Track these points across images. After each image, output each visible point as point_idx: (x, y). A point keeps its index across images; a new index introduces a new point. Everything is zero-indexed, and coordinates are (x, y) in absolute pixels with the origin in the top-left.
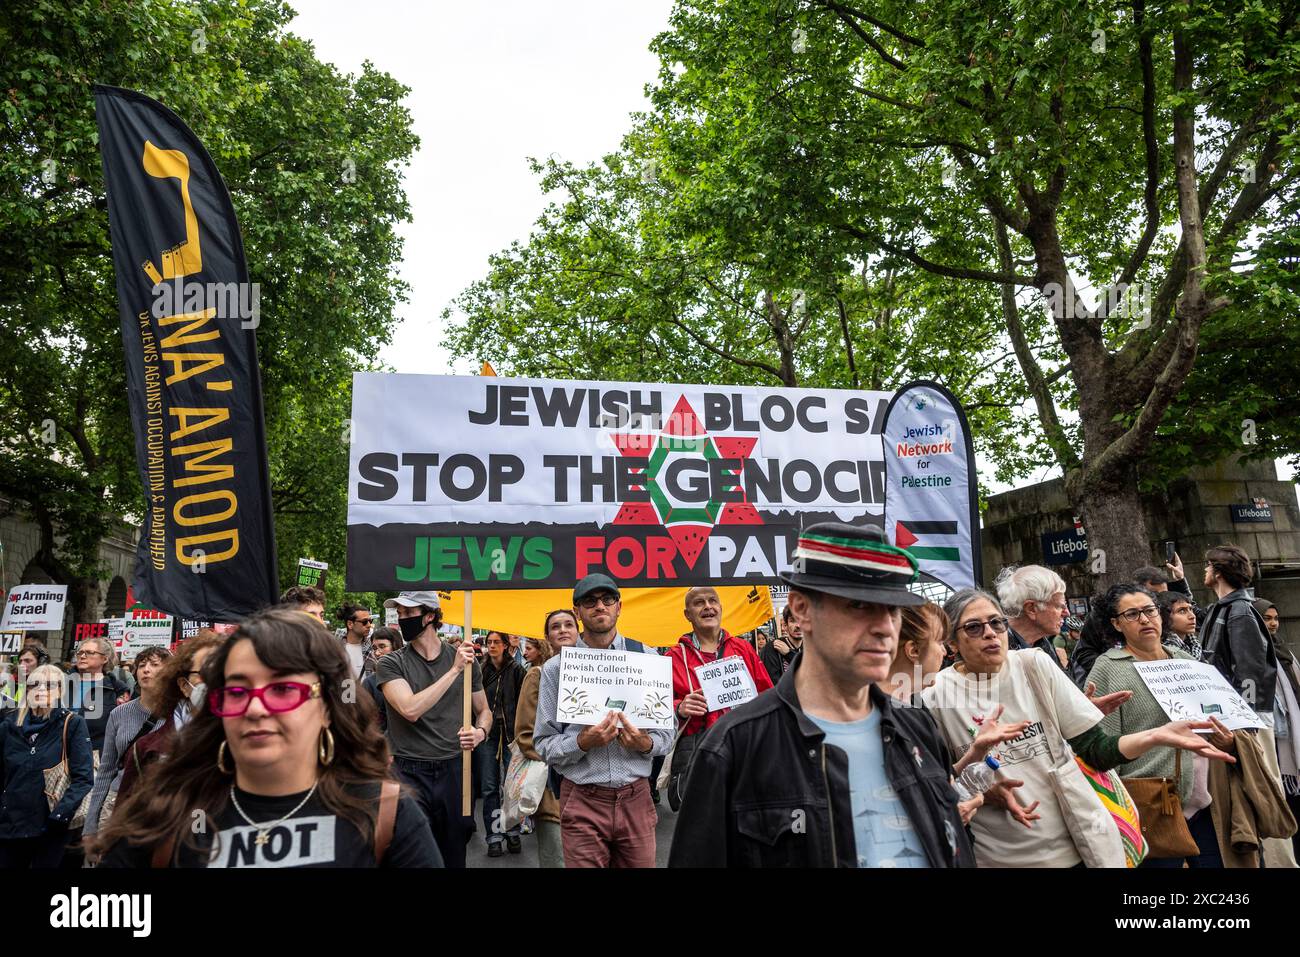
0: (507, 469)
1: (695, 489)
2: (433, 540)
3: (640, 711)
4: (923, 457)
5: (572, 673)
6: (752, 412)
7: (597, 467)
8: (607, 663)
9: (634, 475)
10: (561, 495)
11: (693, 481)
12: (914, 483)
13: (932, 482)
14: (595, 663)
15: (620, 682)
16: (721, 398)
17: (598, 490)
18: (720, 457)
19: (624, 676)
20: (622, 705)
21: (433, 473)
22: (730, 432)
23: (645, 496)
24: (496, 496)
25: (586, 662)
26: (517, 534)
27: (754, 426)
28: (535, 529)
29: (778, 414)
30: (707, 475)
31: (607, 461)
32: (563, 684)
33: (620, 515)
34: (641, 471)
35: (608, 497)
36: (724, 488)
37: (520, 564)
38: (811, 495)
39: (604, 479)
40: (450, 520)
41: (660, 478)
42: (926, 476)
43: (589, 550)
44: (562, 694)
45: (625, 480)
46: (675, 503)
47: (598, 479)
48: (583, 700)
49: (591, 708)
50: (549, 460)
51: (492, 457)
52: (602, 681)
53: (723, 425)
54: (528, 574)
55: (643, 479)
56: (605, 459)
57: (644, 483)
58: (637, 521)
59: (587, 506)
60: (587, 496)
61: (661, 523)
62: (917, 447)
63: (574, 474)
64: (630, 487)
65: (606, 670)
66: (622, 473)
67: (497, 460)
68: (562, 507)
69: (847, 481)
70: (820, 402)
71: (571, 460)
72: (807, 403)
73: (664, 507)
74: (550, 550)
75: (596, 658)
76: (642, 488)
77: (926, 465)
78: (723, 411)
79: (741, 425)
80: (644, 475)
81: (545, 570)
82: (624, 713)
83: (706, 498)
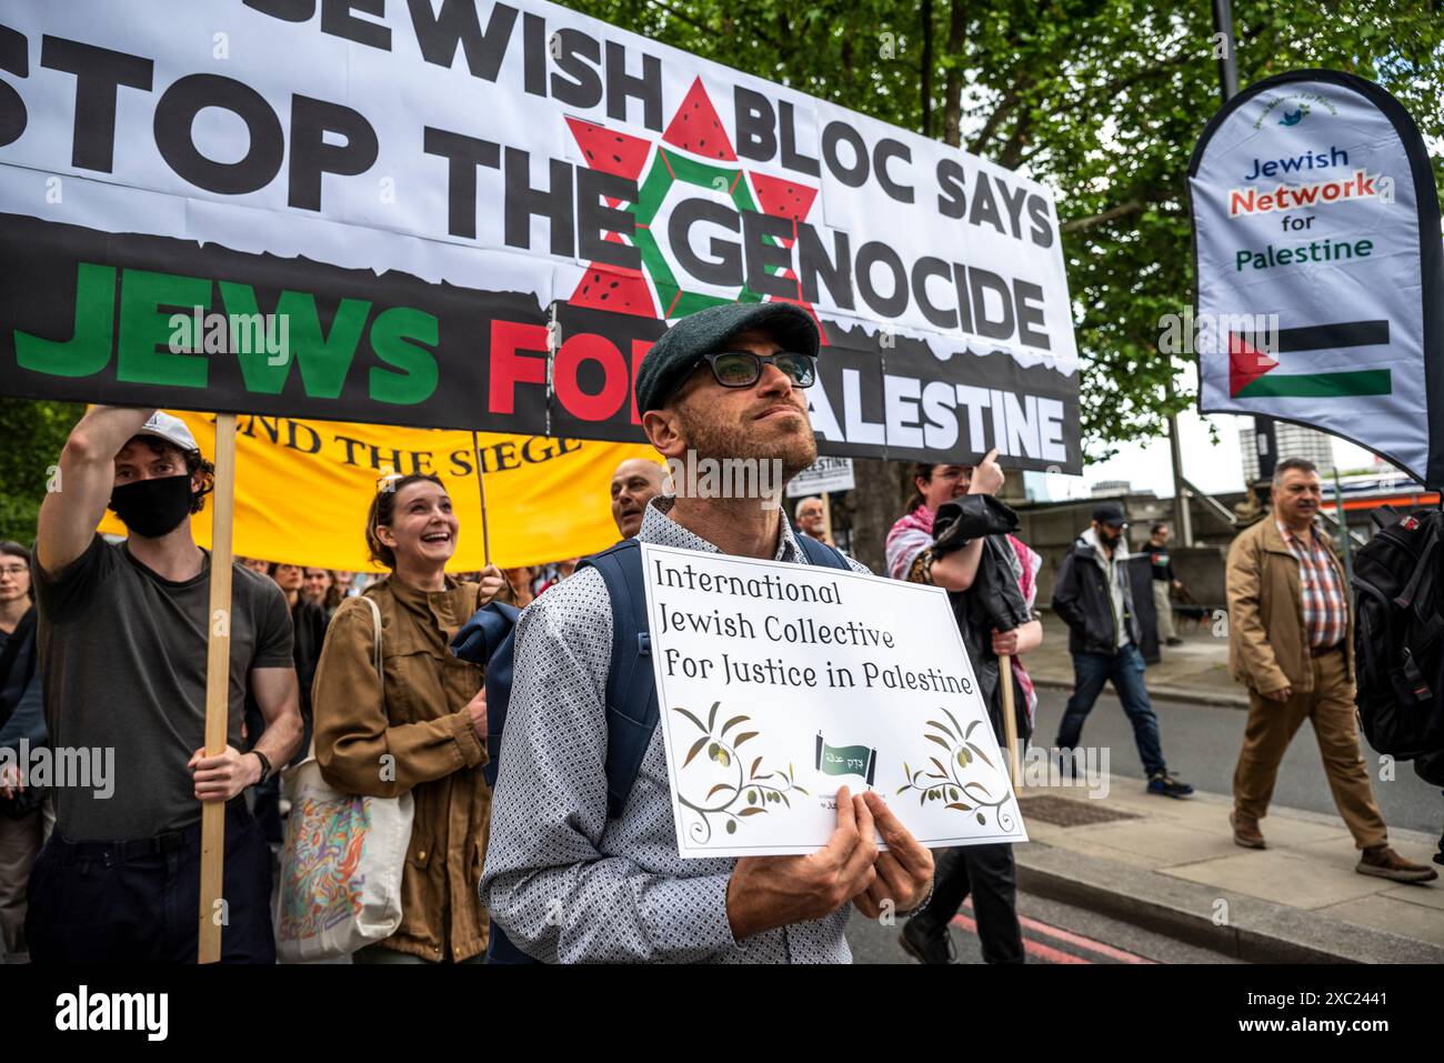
0: (335, 139)
1: (719, 261)
2: (130, 277)
3: (925, 783)
4: (1296, 211)
5: (691, 644)
6: (809, 142)
7: (540, 180)
8: (790, 612)
9: (611, 210)
10: (462, 221)
11: (717, 246)
12: (1268, 259)
13: (1320, 253)
14: (755, 609)
15: (841, 677)
16: (760, 100)
17: (540, 226)
18: (761, 210)
19: (851, 656)
20: (862, 760)
21: (135, 110)
22: (774, 168)
23: (632, 258)
24: (305, 196)
25: (729, 605)
26: (358, 296)
27: (811, 167)
28: (400, 289)
29: (846, 154)
30: (738, 238)
31: (559, 169)
32: (672, 690)
33: (583, 288)
34: (624, 206)
35: (561, 245)
36: (768, 269)
37: (363, 364)
38: (893, 307)
39: (554, 204)
40: (182, 233)
41: (659, 227)
42: (1306, 243)
43: (519, 352)
44: (675, 734)
45: (593, 217)
46: (687, 282)
47: (541, 203)
48: (747, 752)
49: (777, 784)
50: (436, 140)
51: (299, 102)
52: (789, 676)
53: (764, 153)
54: (380, 390)
55: (627, 223)
56: (554, 163)
57: (631, 232)
58: (615, 305)
59: (516, 255)
60: (517, 235)
61: (660, 315)
62: (1280, 194)
63: (491, 182)
64: (604, 234)
65: (794, 633)
66: (588, 202)
67: (312, 113)
68: (461, 247)
69: (942, 292)
70: (904, 152)
71: (487, 152)
72: (888, 148)
73: (667, 285)
74: (433, 341)
75: (752, 589)
76: (626, 240)
77: (1307, 223)
78: (764, 126)
79: (793, 160)
80: (627, 215)
81: (421, 386)
82: (875, 789)
83: (737, 281)
